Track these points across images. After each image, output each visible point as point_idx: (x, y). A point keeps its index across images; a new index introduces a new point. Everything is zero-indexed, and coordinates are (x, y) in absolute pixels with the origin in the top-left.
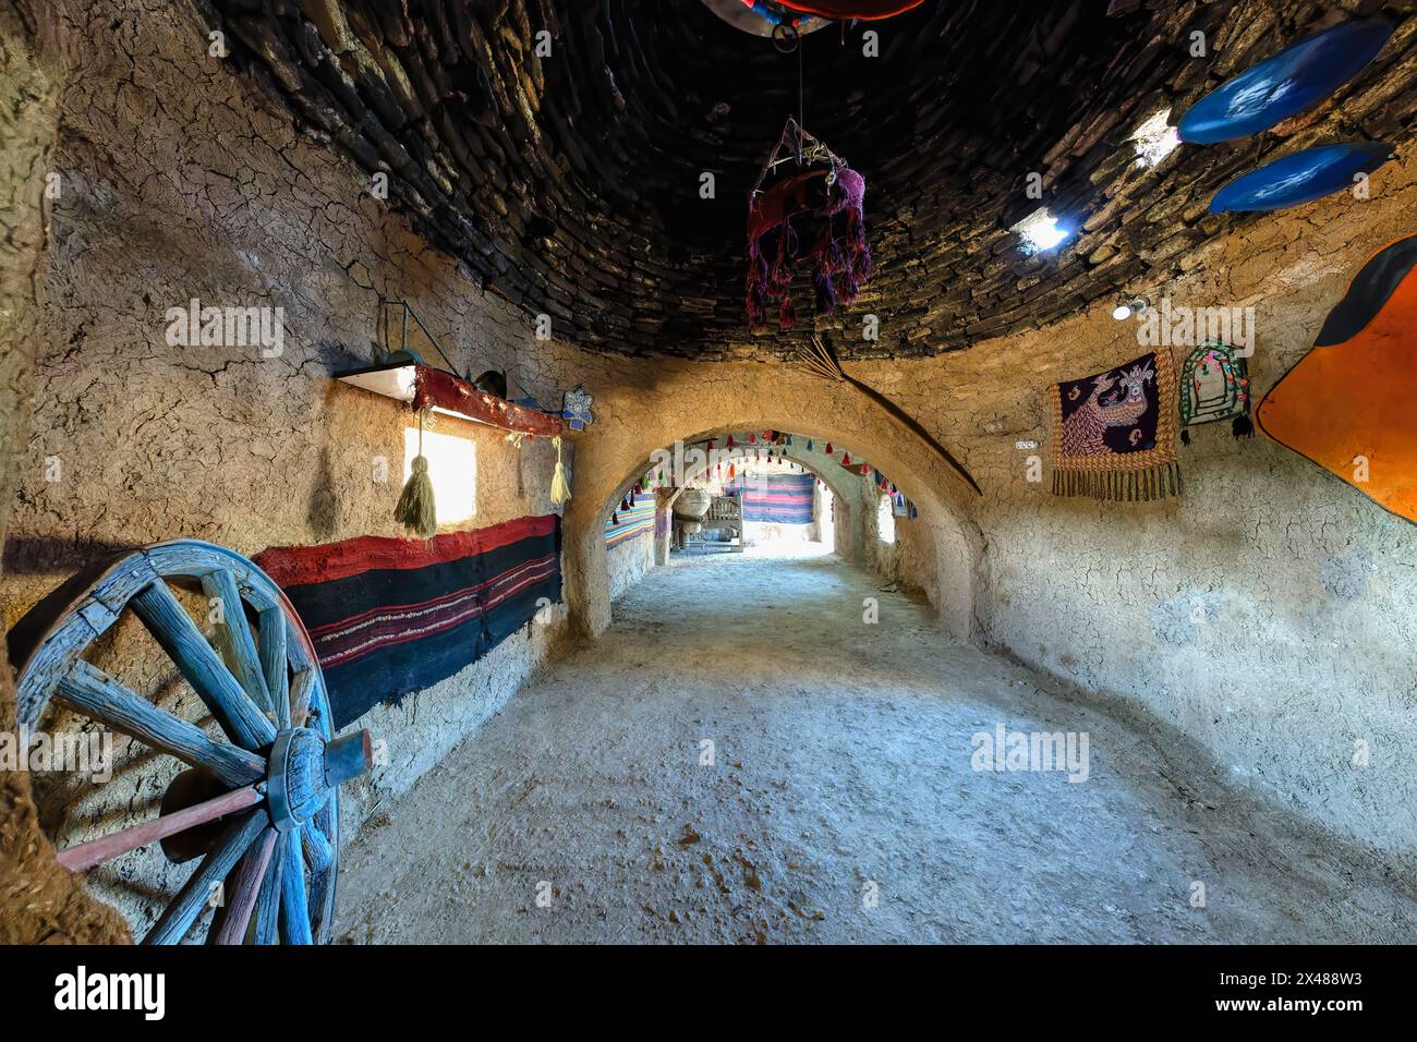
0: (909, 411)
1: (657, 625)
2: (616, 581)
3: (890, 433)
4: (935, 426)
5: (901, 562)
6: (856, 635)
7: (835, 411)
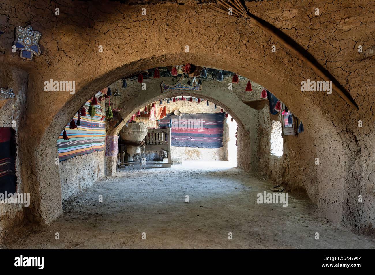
0: (302, 42)
1: (97, 215)
2: (70, 185)
3: (286, 60)
4: (323, 54)
5: (287, 170)
6: (252, 221)
7: (242, 43)
